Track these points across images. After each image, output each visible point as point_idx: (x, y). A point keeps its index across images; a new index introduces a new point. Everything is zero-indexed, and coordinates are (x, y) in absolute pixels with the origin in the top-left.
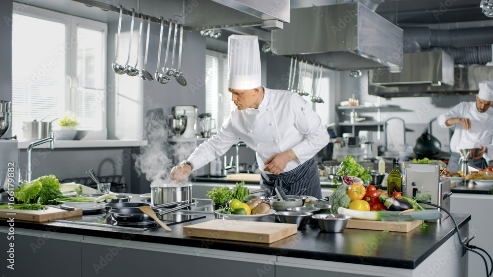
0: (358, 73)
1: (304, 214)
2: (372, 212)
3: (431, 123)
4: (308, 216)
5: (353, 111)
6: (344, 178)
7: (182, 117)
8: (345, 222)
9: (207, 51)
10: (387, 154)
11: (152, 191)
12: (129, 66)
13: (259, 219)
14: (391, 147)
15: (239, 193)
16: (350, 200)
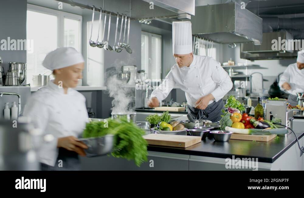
0: (234, 45)
1: (204, 130)
2: (246, 129)
3: (279, 76)
4: (207, 132)
5: (231, 68)
6: (228, 109)
7: (127, 72)
8: (230, 135)
9: (142, 32)
10: (252, 95)
11: (112, 117)
12: (98, 42)
13: (178, 134)
14: (254, 91)
15: (165, 118)
16: (232, 122)
